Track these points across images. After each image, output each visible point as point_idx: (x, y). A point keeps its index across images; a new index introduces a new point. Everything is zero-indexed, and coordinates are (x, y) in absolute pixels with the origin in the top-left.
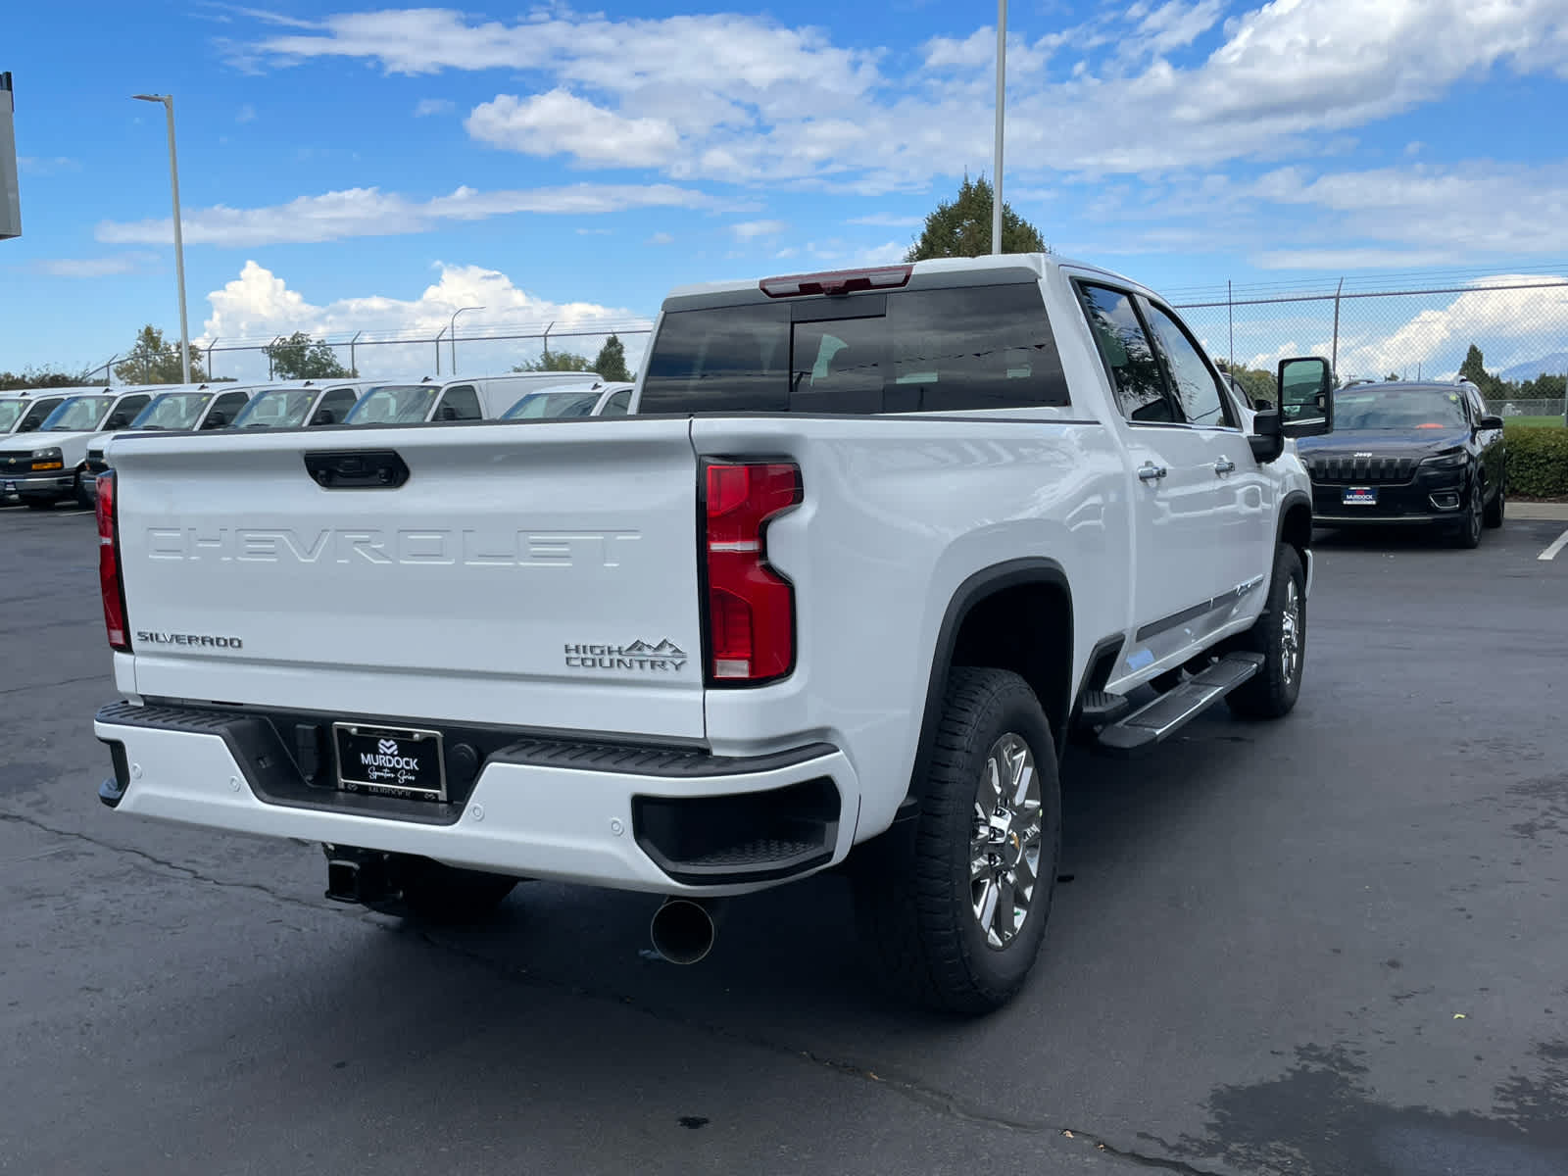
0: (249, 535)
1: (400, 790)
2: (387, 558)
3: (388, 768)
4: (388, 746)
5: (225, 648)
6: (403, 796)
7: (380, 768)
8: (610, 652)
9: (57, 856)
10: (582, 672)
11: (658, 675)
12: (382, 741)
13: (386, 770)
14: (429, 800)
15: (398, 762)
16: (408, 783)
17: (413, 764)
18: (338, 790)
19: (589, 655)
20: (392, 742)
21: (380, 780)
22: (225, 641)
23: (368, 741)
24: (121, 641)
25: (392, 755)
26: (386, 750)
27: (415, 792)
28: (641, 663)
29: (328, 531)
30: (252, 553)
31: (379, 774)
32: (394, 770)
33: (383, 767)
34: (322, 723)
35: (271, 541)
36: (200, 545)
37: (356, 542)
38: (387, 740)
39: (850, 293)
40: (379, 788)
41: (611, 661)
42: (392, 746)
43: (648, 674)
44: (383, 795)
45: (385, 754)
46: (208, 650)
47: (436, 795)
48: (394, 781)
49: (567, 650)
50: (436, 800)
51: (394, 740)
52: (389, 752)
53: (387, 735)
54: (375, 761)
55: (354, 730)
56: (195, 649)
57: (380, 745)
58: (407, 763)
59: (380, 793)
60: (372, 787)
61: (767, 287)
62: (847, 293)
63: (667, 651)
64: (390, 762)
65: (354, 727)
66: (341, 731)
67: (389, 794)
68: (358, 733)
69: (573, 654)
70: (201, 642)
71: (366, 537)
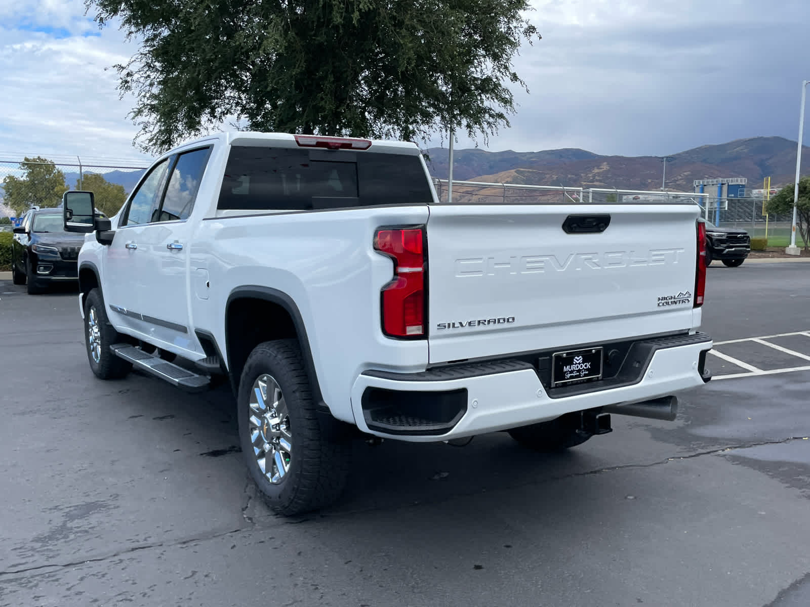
0: (528, 260)
2: (599, 266)
3: (576, 370)
4: (578, 359)
5: (504, 324)
6: (584, 382)
7: (571, 372)
8: (672, 298)
10: (662, 308)
14: (595, 381)
15: (581, 366)
16: (585, 375)
17: (588, 365)
19: (665, 301)
20: (581, 357)
21: (572, 377)
22: (504, 320)
24: (420, 332)
25: (579, 363)
27: (588, 379)
30: (529, 269)
31: (571, 374)
32: (579, 371)
33: (574, 371)
34: (548, 353)
35: (542, 262)
36: (496, 267)
37: (585, 259)
38: (578, 357)
39: (340, 149)
40: (572, 381)
41: (671, 302)
42: (580, 359)
43: (681, 306)
44: (581, 383)
45: (576, 363)
46: (492, 326)
47: (598, 377)
48: (579, 376)
49: (659, 299)
50: (598, 379)
52: (578, 362)
53: (578, 354)
54: (570, 369)
55: (565, 355)
56: (482, 328)
57: (575, 360)
58: (586, 366)
59: (573, 384)
60: (569, 382)
61: (299, 140)
62: (338, 149)
63: (687, 295)
64: (578, 367)
65: (564, 353)
66: (557, 357)
67: (577, 383)
68: (567, 355)
69: (660, 301)
70: (486, 323)
71: (590, 256)
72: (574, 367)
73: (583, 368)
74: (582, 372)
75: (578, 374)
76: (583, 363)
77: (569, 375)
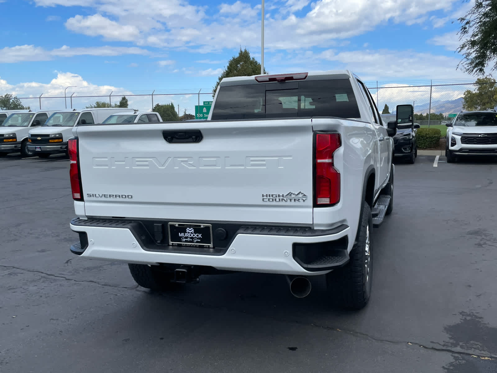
0: (137, 159)
1: (194, 245)
2: (195, 167)
3: (190, 237)
4: (190, 230)
5: (127, 199)
6: (196, 246)
7: (186, 238)
8: (279, 196)
9: (10, 274)
10: (268, 203)
11: (297, 203)
12: (188, 228)
13: (189, 238)
14: (206, 248)
15: (194, 235)
16: (197, 242)
17: (200, 236)
18: (169, 245)
19: (271, 197)
20: (192, 229)
21: (186, 241)
22: (125, 196)
23: (182, 229)
24: (79, 197)
25: (192, 233)
26: (189, 231)
27: (199, 245)
28: (291, 200)
29: (171, 157)
30: (138, 165)
31: (186, 239)
32: (192, 238)
33: (188, 237)
34: (164, 223)
35: (147, 161)
36: (116, 163)
37: (182, 161)
38: (190, 228)
39: (286, 81)
40: (186, 244)
41: (279, 199)
42: (192, 230)
43: (293, 203)
44: (189, 247)
45: (189, 233)
46: (118, 199)
47: (209, 246)
48: (192, 242)
49: (263, 196)
50: (209, 247)
51: (193, 228)
52: (190, 232)
53: (190, 226)
54: (184, 235)
55: (177, 225)
56: (112, 199)
57: (187, 230)
58: (198, 236)
59: (186, 246)
60: (183, 244)
61: (257, 79)
62: (285, 81)
63: (301, 195)
64: (191, 235)
65: (177, 224)
66: (171, 226)
67: (190, 246)
68: (179, 226)
69: (265, 197)
70: (114, 197)
71: (186, 159)
72: (186, 235)
73: (196, 237)
74: (195, 239)
75: (191, 240)
76: (195, 233)
77: (184, 239)
